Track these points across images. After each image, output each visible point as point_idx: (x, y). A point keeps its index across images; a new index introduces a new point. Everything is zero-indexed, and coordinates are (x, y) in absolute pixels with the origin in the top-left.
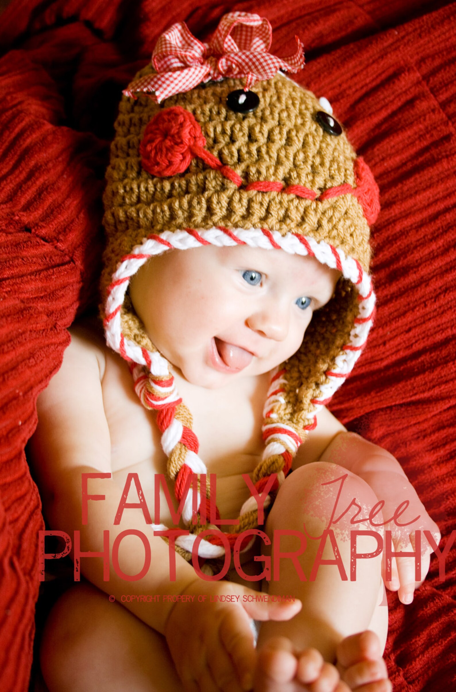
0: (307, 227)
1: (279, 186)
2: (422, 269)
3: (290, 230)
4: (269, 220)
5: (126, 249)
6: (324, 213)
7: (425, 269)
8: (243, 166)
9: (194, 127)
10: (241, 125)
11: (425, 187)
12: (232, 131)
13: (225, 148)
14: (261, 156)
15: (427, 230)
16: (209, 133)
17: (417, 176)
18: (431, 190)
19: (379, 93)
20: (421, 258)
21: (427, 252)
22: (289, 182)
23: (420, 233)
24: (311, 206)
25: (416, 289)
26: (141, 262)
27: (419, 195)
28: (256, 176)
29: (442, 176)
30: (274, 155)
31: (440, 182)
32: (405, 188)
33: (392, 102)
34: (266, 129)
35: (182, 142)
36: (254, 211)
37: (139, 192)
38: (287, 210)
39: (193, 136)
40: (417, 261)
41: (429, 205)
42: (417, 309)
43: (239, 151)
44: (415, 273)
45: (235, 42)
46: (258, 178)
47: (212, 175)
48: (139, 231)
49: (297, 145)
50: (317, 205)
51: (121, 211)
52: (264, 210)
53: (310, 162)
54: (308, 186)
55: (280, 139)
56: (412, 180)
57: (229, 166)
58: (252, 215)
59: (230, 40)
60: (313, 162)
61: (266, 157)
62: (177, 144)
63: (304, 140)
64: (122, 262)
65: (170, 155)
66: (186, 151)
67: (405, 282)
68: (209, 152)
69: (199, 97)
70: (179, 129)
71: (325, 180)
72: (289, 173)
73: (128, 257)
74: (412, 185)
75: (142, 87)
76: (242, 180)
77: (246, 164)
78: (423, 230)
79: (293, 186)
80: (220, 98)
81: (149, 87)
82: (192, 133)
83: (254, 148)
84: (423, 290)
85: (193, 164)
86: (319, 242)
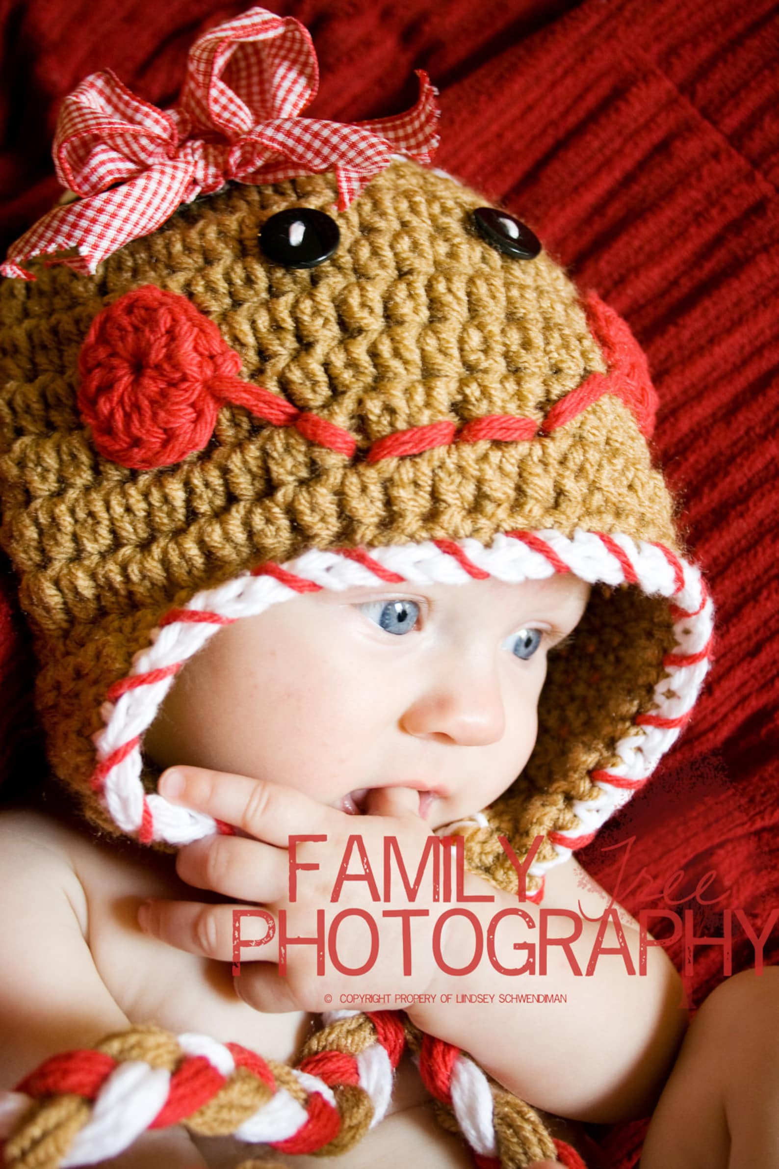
0: (534, 508)
1: (446, 431)
2: (755, 505)
3: (498, 526)
4: (445, 518)
5: (118, 666)
6: (563, 462)
7: (763, 504)
8: (348, 403)
9: (202, 331)
10: (313, 300)
11: (728, 324)
12: (297, 320)
13: (293, 367)
14: (383, 366)
15: (750, 416)
16: (241, 336)
17: (707, 303)
18: (745, 330)
19: (589, 138)
20: (749, 482)
21: (759, 464)
22: (466, 414)
23: (734, 426)
24: (530, 455)
25: (753, 552)
26: (160, 689)
27: (719, 344)
28: (385, 420)
29: (764, 292)
30: (414, 356)
31: (761, 307)
32: (686, 334)
33: (619, 152)
34: (375, 294)
35: (184, 378)
36: (403, 506)
37: (112, 520)
38: (480, 482)
39: (207, 353)
40: (741, 488)
41: (746, 362)
42: (765, 593)
43: (327, 366)
44: (741, 515)
45: (239, 95)
46: (391, 424)
47: (279, 441)
48: (139, 614)
49: (457, 312)
50: (544, 447)
51: (80, 574)
52: (427, 497)
53: (498, 348)
54: (512, 408)
55: (416, 311)
56: (697, 313)
57: (315, 412)
58: (401, 516)
59: (222, 92)
60: (505, 345)
61: (396, 365)
62: (173, 384)
63: (469, 294)
64: (115, 700)
65: (162, 414)
66: (199, 396)
67: (723, 542)
68: (254, 384)
69: (188, 249)
70: (167, 345)
71: (545, 383)
72: (460, 391)
73: (126, 686)
74: (698, 325)
75: (42, 244)
76: (357, 437)
77: (354, 397)
78: (741, 418)
79: (479, 420)
80: (241, 242)
81: (60, 239)
82: (201, 349)
83: (360, 349)
84: (769, 552)
85: (225, 423)
86: (571, 538)
